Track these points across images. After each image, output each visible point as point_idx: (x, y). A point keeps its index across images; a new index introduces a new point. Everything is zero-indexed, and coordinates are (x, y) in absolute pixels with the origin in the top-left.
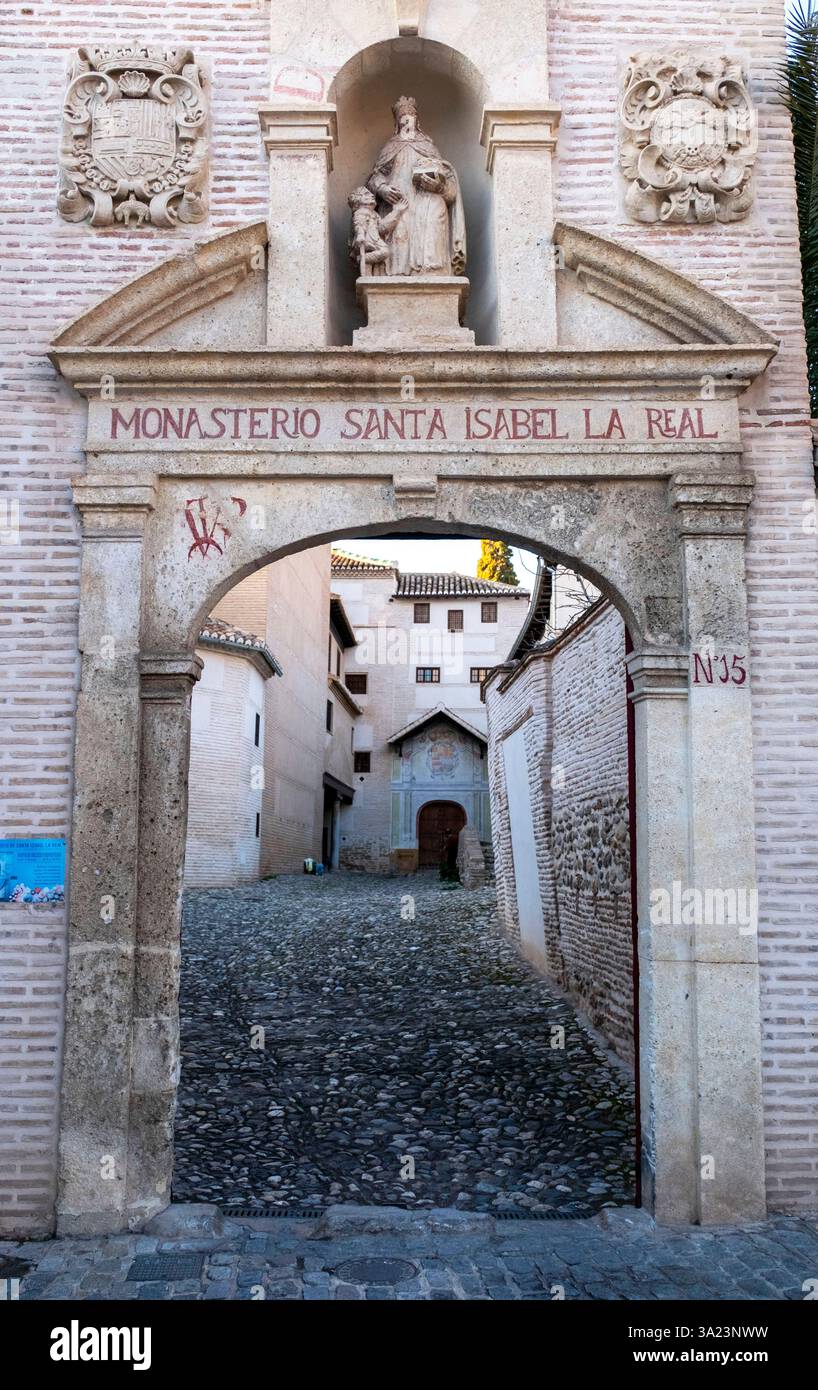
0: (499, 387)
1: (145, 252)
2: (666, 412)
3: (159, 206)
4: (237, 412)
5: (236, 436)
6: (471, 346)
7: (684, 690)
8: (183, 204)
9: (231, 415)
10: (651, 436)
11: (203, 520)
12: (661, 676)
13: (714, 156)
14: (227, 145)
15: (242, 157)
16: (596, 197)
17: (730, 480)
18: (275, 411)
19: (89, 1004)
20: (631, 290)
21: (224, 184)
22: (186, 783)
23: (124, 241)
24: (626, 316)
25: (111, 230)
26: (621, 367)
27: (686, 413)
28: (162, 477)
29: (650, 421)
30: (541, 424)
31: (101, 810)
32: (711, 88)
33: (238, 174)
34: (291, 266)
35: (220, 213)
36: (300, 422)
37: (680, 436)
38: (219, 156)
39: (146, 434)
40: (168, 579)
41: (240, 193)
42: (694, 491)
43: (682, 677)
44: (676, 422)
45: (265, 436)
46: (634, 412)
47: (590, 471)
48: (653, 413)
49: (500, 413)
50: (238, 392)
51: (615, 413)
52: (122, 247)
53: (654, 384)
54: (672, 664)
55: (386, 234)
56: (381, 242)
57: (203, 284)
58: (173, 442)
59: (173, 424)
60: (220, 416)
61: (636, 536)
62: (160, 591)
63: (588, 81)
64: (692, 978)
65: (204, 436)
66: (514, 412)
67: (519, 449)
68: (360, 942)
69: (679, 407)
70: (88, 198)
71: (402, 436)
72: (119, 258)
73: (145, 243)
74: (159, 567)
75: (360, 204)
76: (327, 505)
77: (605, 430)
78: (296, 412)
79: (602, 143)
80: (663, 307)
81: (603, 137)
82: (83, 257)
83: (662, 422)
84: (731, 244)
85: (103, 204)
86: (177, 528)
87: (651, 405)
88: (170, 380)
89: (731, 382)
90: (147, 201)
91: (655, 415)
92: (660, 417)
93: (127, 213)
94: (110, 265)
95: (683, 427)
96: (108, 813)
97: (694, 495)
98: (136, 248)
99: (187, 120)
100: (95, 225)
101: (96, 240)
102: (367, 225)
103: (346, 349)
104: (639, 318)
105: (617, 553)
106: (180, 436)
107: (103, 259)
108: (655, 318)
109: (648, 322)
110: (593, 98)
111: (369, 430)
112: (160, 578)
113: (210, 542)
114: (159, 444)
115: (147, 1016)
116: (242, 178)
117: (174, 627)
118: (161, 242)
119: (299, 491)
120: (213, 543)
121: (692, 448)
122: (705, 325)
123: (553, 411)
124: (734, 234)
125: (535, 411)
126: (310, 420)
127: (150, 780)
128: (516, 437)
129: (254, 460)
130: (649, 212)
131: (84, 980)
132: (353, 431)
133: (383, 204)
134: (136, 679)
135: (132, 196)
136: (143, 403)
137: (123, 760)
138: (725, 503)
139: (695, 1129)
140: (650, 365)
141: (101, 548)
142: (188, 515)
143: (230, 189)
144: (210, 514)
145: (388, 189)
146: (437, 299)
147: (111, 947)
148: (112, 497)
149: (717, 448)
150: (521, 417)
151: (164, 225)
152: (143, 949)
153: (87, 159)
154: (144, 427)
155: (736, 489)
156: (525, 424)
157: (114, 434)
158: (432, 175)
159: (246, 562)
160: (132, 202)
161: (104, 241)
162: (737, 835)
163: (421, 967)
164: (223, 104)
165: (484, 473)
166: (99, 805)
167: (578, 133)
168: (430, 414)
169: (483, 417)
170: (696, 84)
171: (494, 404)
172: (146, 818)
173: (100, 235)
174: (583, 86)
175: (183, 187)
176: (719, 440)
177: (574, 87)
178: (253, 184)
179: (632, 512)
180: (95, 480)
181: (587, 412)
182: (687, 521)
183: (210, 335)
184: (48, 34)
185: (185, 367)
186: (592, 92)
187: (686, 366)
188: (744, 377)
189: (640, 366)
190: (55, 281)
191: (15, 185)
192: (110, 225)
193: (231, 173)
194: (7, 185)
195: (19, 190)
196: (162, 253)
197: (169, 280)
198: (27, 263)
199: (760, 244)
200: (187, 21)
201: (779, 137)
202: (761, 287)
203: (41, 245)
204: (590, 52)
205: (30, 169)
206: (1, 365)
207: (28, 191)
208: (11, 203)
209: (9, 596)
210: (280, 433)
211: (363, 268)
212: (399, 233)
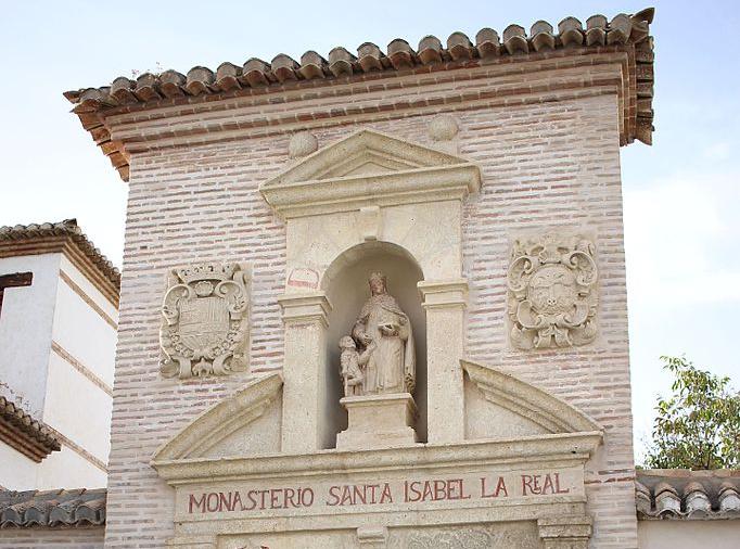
1: (211, 393)
2: (535, 477)
3: (218, 364)
4: (264, 492)
5: (263, 508)
6: (412, 443)
8: (233, 362)
9: (260, 494)
10: (524, 494)
13: (567, 303)
14: (261, 320)
15: (270, 326)
16: (493, 335)
17: (576, 521)
18: (287, 490)
20: (511, 398)
21: (259, 344)
23: (199, 387)
25: (191, 380)
26: (501, 451)
27: (548, 478)
28: (219, 536)
29: (524, 484)
30: (453, 489)
32: (566, 258)
33: (268, 337)
34: (297, 397)
35: (257, 363)
36: (301, 497)
37: (544, 493)
38: (256, 327)
39: (210, 510)
41: (269, 350)
42: (551, 530)
44: (541, 484)
45: (280, 507)
46: (514, 478)
48: (526, 478)
49: (427, 483)
50: (263, 480)
51: (501, 479)
52: (198, 391)
53: (524, 460)
55: (362, 366)
56: (358, 373)
57: (243, 413)
58: (225, 514)
59: (225, 502)
60: (253, 495)
63: (489, 257)
65: (244, 509)
66: (436, 482)
67: (438, 507)
69: (543, 473)
70: (177, 363)
71: (365, 503)
72: (196, 398)
73: (213, 387)
75: (345, 348)
76: (319, 548)
77: (495, 492)
78: (299, 490)
79: (497, 298)
80: (533, 408)
81: (499, 294)
82: (174, 399)
83: (532, 484)
84: (582, 359)
85: (185, 365)
87: (526, 473)
88: (222, 476)
89: (576, 456)
90: (211, 361)
91: (527, 480)
92: (531, 481)
93: (200, 371)
94: (190, 403)
95: (546, 487)
98: (206, 390)
99: (235, 308)
100: (181, 379)
101: (182, 388)
102: (349, 362)
103: (333, 450)
104: (518, 415)
106: (229, 510)
107: (186, 399)
108: (529, 415)
109: (524, 417)
110: (492, 268)
111: (344, 500)
114: (217, 516)
116: (270, 340)
118: (220, 386)
119: (302, 540)
121: (552, 500)
122: (558, 418)
123: (461, 480)
124: (583, 353)
125: (449, 482)
126: (308, 496)
128: (436, 499)
129: (273, 523)
130: (526, 343)
132: (334, 500)
133: (360, 346)
135: (203, 360)
136: (208, 490)
138: (573, 537)
140: (519, 449)
143: (263, 348)
145: (363, 336)
149: (568, 500)
150: (440, 486)
151: (221, 375)
153: (177, 339)
154: (208, 506)
155: (580, 527)
156: (443, 490)
157: (191, 511)
158: (389, 327)
160: (203, 363)
161: (186, 388)
164: (259, 293)
165: (417, 524)
167: (482, 292)
168: (382, 487)
169: (416, 487)
170: (557, 256)
171: (423, 478)
173: (184, 384)
174: (486, 261)
175: (233, 351)
176: (570, 494)
177: (480, 261)
178: (277, 343)
180: (180, 540)
181: (483, 479)
183: (249, 444)
184: (155, 261)
185: (230, 468)
186: (491, 264)
187: (543, 448)
188: (583, 453)
189: (513, 450)
190: (157, 415)
191: (135, 358)
192: (191, 377)
193: (263, 337)
194: (130, 358)
195: (138, 360)
196: (221, 392)
197: (222, 413)
198: (142, 406)
199: (602, 358)
200: (238, 242)
201: (616, 284)
202: (602, 388)
203: (150, 394)
204: (490, 238)
205: (144, 346)
206: (126, 470)
207: (143, 360)
208: (133, 369)
210: (289, 504)
211: (346, 392)
212: (371, 364)
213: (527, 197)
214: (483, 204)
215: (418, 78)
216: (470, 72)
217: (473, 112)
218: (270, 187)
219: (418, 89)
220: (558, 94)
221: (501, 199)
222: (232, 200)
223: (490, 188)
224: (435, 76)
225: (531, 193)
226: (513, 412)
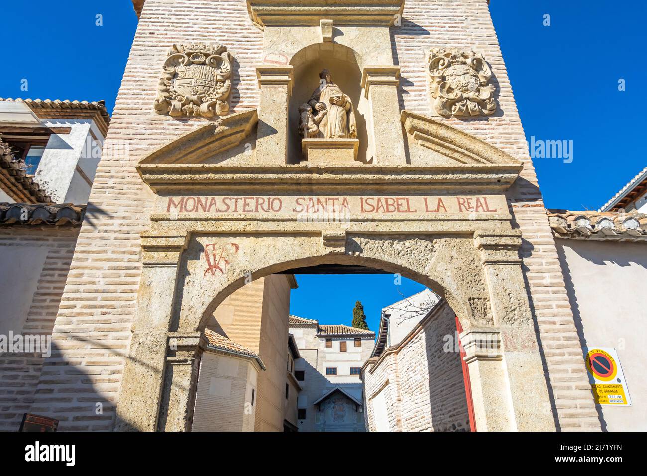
1: (196, 127)
2: (468, 199)
4: (237, 199)
5: (236, 211)
9: (234, 201)
10: (460, 210)
11: (214, 256)
14: (241, 84)
16: (419, 105)
17: (507, 233)
18: (258, 199)
20: (442, 142)
21: (238, 99)
23: (186, 123)
25: (180, 118)
27: (477, 200)
28: (194, 233)
29: (460, 204)
30: (401, 205)
33: (245, 96)
34: (269, 132)
36: (271, 204)
37: (477, 211)
39: (186, 210)
40: (191, 288)
41: (246, 103)
42: (489, 238)
44: (473, 204)
45: (251, 211)
46: (450, 199)
47: (430, 229)
48: (460, 199)
49: (380, 199)
50: (238, 190)
51: (440, 199)
52: (184, 125)
55: (317, 122)
56: (314, 126)
58: (200, 214)
59: (201, 205)
60: (227, 201)
61: (458, 263)
62: (185, 295)
63: (411, 60)
65: (218, 211)
66: (387, 198)
67: (390, 218)
69: (474, 198)
74: (186, 282)
75: (304, 110)
76: (284, 247)
77: (436, 208)
78: (269, 199)
80: (460, 150)
82: (164, 129)
83: (466, 204)
87: (459, 197)
89: (500, 184)
91: (462, 200)
92: (464, 202)
95: (477, 207)
97: (489, 241)
98: (191, 125)
100: (171, 116)
101: (171, 122)
102: (307, 119)
104: (448, 156)
105: (449, 273)
106: (205, 211)
107: (174, 129)
109: (451, 157)
110: (414, 66)
112: (186, 288)
113: (216, 267)
114: (193, 215)
116: (247, 97)
118: (204, 123)
119: (269, 240)
120: (219, 268)
121: (484, 217)
123: (408, 199)
124: (489, 120)
125: (398, 198)
126: (276, 203)
128: (388, 211)
129: (244, 223)
132: (299, 208)
133: (315, 111)
134: (163, 350)
136: (186, 195)
137: (149, 402)
138: (507, 245)
141: (152, 270)
142: (206, 252)
143: (241, 102)
144: (218, 252)
148: (163, 242)
149: (497, 217)
150: (391, 201)
154: (185, 206)
155: (512, 238)
156: (392, 205)
157: (168, 211)
158: (339, 97)
161: (176, 122)
164: (240, 68)
168: (342, 200)
171: (376, 196)
173: (173, 120)
174: (409, 63)
176: (497, 213)
178: (252, 99)
179: (455, 250)
180: (154, 233)
181: (425, 199)
184: (160, 42)
186: (413, 64)
188: (506, 182)
190: (147, 139)
191: (134, 99)
192: (179, 116)
193: (241, 95)
194: (130, 98)
195: (136, 101)
198: (134, 131)
199: (502, 125)
200: (225, 38)
202: (506, 143)
203: (143, 124)
204: (411, 50)
205: (143, 92)
206: (112, 177)
207: (140, 101)
208: (131, 106)
209: (95, 299)
210: (260, 209)
211: (305, 135)
212: (323, 122)
213: (433, 31)
225: (435, 29)
226: (443, 154)
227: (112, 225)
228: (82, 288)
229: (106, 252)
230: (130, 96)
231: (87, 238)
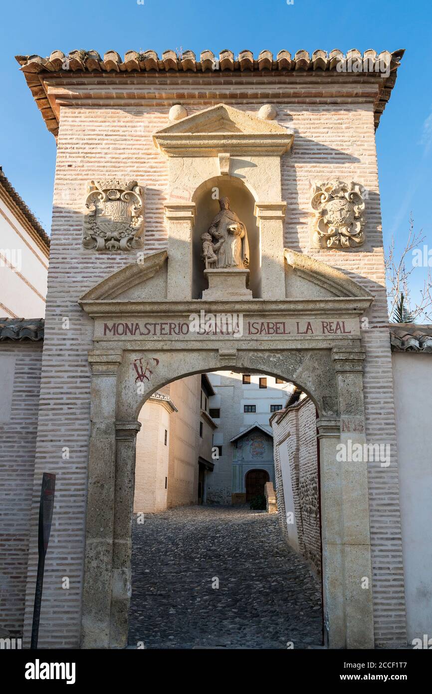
0: (262, 314)
1: (118, 261)
2: (330, 323)
3: (123, 242)
4: (155, 324)
5: (155, 334)
6: (250, 298)
7: (338, 434)
8: (134, 242)
9: (153, 326)
10: (324, 333)
11: (141, 368)
12: (328, 429)
13: (348, 221)
14: (151, 218)
15: (157, 222)
16: (301, 237)
17: (356, 350)
18: (170, 324)
19: (94, 564)
21: (150, 233)
22: (134, 473)
23: (109, 256)
24: (313, 285)
25: (104, 252)
26: (311, 306)
28: (125, 351)
29: (323, 327)
30: (279, 328)
31: (99, 485)
32: (347, 195)
33: (155, 229)
34: (177, 266)
35: (148, 245)
36: (181, 328)
37: (336, 333)
38: (148, 222)
39: (118, 334)
40: (127, 391)
41: (156, 237)
42: (341, 354)
43: (337, 429)
44: (334, 327)
45: (166, 334)
46: (317, 323)
47: (299, 347)
48: (324, 323)
49: (262, 324)
50: (156, 317)
51: (309, 324)
52: (108, 259)
53: (325, 312)
54: (333, 423)
55: (216, 251)
56: (214, 255)
57: (141, 274)
58: (129, 337)
59: (129, 329)
60: (148, 326)
61: (319, 372)
62: (123, 396)
64: (342, 551)
65: (142, 334)
66: (268, 323)
67: (270, 338)
68: (214, 538)
69: (335, 321)
70: (95, 240)
72: (107, 263)
73: (118, 257)
74: (123, 386)
75: (205, 240)
76: (192, 361)
77: (305, 331)
78: (179, 324)
79: (303, 216)
80: (328, 282)
81: (304, 214)
82: (92, 263)
83: (328, 327)
84: (355, 255)
85: (101, 242)
86: (131, 371)
87: (324, 320)
88: (129, 312)
89: (356, 312)
90: (118, 240)
91: (325, 325)
92: (327, 325)
93: (110, 246)
94: (103, 266)
95: (337, 329)
96: (102, 486)
97: (342, 356)
98: (114, 259)
99: (135, 209)
100: (97, 250)
101: (98, 256)
102: (208, 248)
103: (199, 300)
104: (319, 285)
105: (310, 379)
106: (132, 334)
107: (101, 263)
108: (325, 286)
109: (322, 287)
110: (300, 198)
112: (123, 391)
113: (144, 376)
114: (123, 338)
115: (118, 568)
116: (157, 231)
117: (129, 410)
118: (124, 256)
119: (181, 355)
120: (145, 376)
121: (340, 337)
122: (345, 289)
123: (284, 323)
124: (357, 252)
125: (277, 323)
126: (185, 327)
127: (119, 472)
128: (269, 333)
129: (162, 343)
130: (323, 243)
131: (92, 554)
133: (215, 239)
134: (114, 432)
135: (113, 239)
136: (118, 321)
137: (109, 464)
138: (354, 359)
139: (345, 613)
140: (322, 305)
141: (100, 379)
142: (135, 365)
143: (153, 235)
144: (144, 364)
145: (217, 233)
146: (237, 278)
147: (103, 540)
148: (104, 359)
149: (351, 337)
150: (271, 325)
151: (125, 250)
152: (116, 541)
153: (95, 224)
154: (117, 331)
155: (359, 354)
156: (272, 328)
157: (105, 334)
158: (234, 229)
159: (159, 384)
160: (113, 241)
161: (101, 256)
162: (360, 492)
163: (241, 550)
164: (150, 201)
165: (256, 348)
166: (98, 482)
167: (294, 212)
169: (255, 325)
170: (341, 194)
171: (260, 321)
172: (118, 488)
173: (99, 254)
175: (133, 235)
176: (351, 334)
177: (292, 194)
178: (162, 233)
179: (317, 363)
180: (98, 352)
181: (298, 323)
182: (338, 367)
183: (144, 294)
184: (78, 175)
185: (134, 308)
186: (299, 196)
187: (337, 306)
188: (361, 310)
189: (318, 306)
190: (81, 272)
191: (65, 235)
192: (104, 250)
193: (152, 229)
194: (62, 235)
195: (67, 237)
196: (125, 261)
197: (128, 273)
198: (70, 266)
199: (368, 256)
200: (135, 169)
201: (375, 213)
202: (368, 273)
203: (75, 258)
205: (72, 228)
206: (59, 306)
207: (70, 237)
208: (63, 241)
209: (62, 399)
210: (173, 333)
211: (207, 266)
212: (221, 251)
213: (320, 158)
214: (293, 160)
215: (255, 80)
216: (287, 79)
217: (286, 105)
218: (160, 134)
219: (254, 86)
220: (339, 100)
221: (304, 158)
222: (131, 142)
223: (298, 151)
224: (265, 79)
225: (322, 156)
226: (315, 284)
227: (65, 345)
228: (52, 391)
229: (63, 365)
230: (61, 232)
231: (49, 355)
